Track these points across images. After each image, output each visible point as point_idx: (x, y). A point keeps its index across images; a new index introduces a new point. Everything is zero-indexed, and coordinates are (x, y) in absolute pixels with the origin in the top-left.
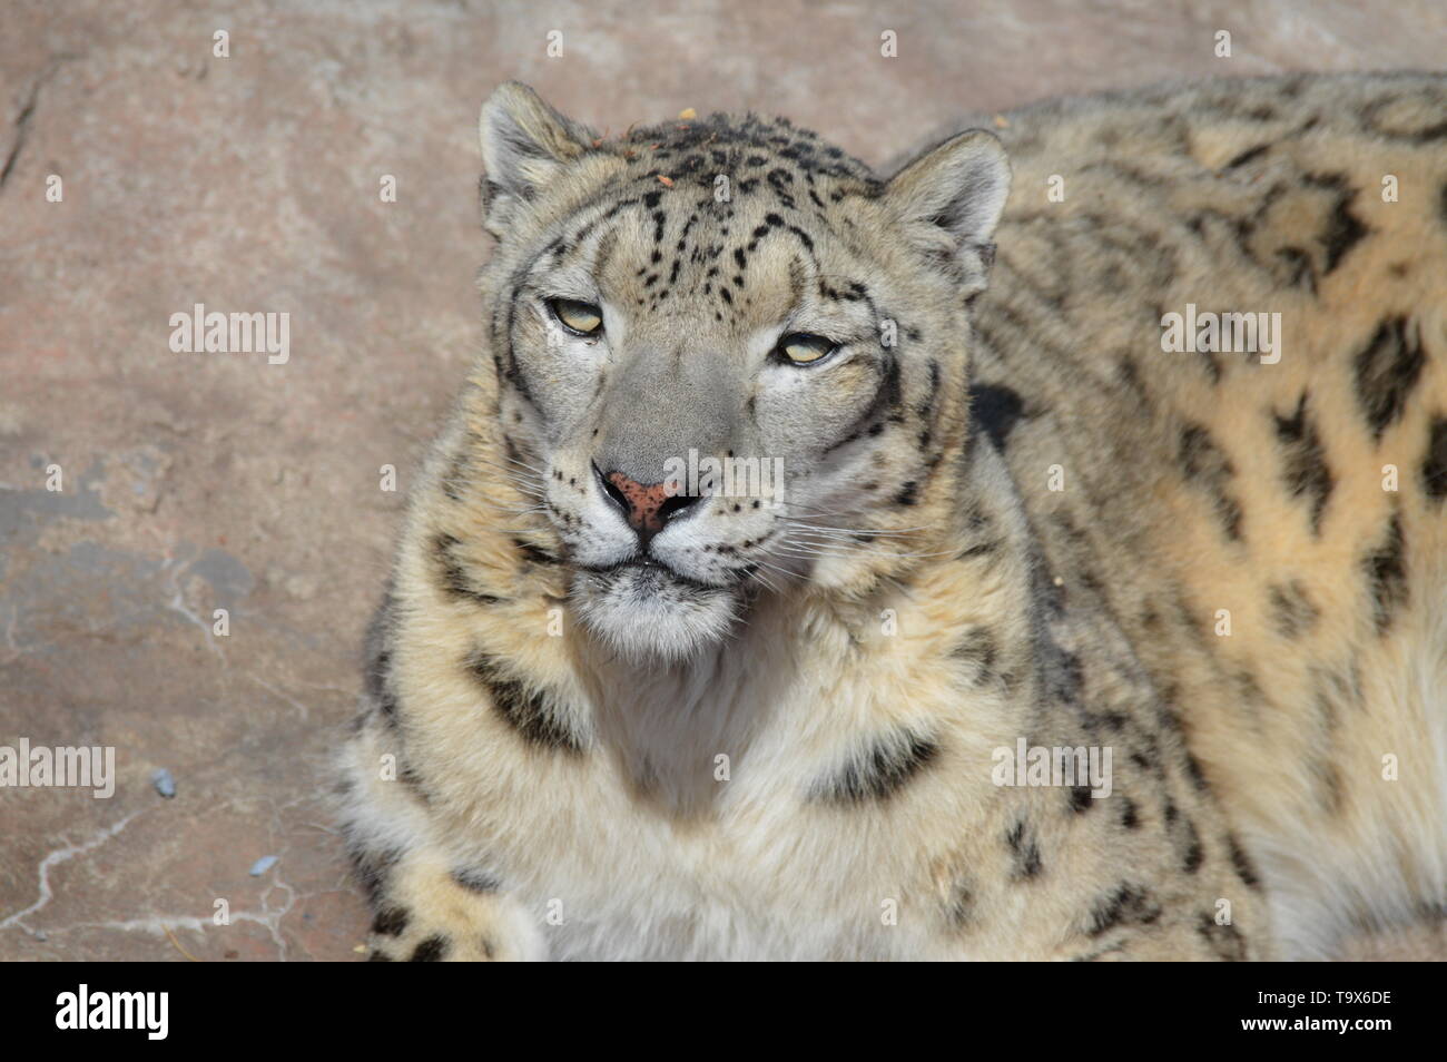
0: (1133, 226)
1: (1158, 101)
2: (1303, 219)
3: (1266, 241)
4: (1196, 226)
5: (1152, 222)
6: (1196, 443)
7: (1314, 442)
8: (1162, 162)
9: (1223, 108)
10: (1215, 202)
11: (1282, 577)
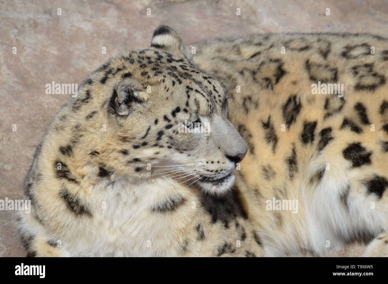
0: (225, 73)
1: (232, 41)
2: (270, 70)
3: (259, 76)
4: (242, 73)
5: (230, 72)
6: (242, 129)
7: (272, 129)
8: (233, 56)
9: (249, 43)
10: (247, 66)
11: (265, 163)
